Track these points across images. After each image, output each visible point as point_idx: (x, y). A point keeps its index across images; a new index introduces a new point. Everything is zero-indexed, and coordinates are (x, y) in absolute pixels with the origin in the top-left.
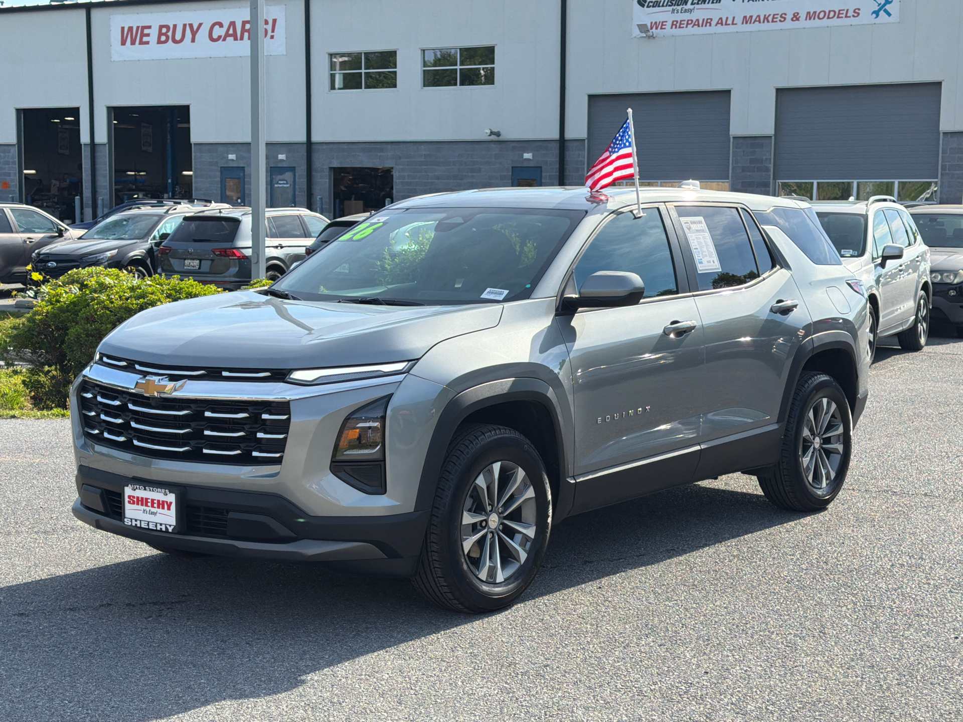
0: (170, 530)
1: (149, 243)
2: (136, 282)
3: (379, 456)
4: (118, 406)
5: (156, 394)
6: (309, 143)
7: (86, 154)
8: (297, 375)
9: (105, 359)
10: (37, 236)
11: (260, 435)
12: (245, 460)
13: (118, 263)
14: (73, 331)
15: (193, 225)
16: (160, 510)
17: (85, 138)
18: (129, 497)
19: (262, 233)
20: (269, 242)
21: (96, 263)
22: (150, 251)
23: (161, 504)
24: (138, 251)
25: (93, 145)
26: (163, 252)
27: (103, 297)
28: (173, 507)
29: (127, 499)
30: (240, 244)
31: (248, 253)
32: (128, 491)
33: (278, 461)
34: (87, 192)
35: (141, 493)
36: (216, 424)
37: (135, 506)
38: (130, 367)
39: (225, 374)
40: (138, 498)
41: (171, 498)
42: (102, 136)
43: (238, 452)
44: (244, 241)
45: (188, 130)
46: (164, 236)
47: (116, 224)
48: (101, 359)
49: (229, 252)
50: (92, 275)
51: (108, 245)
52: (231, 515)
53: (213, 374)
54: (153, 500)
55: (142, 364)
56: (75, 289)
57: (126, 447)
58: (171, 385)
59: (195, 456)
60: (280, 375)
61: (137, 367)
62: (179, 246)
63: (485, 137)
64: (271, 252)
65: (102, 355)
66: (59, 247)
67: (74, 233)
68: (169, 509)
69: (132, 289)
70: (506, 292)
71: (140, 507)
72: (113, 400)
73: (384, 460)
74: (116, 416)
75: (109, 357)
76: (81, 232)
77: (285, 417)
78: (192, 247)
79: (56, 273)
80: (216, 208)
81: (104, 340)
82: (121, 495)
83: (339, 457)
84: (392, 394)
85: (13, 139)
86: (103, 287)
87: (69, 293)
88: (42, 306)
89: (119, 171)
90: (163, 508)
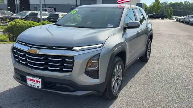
0: (40, 88)
1: (25, 16)
2: (24, 21)
3: (97, 69)
4: (23, 55)
5: (34, 53)
6: (45, 4)
7: (16, 5)
8: (75, 48)
9: (19, 42)
10: (10, 15)
11: (65, 65)
12: (61, 71)
13: (21, 19)
14: (14, 29)
15: (31, 14)
16: (37, 83)
17: (16, 3)
18: (28, 79)
19: (42, 15)
20: (43, 16)
21: (18, 19)
22: (25, 17)
23: (37, 81)
24: (24, 17)
25: (17, 4)
26: (27, 17)
27: (19, 24)
28: (41, 82)
29: (27, 79)
30: (38, 16)
31: (40, 18)
32: (27, 77)
33: (71, 71)
34: (16, 10)
35: (31, 78)
36: (51, 61)
37: (30, 81)
38: (26, 44)
39: (54, 48)
40: (30, 79)
41: (40, 80)
42: (18, 3)
43: (59, 69)
44: (39, 16)
45: (29, 3)
46: (27, 15)
47: (21, 14)
48: (18, 42)
49: (37, 18)
50: (17, 20)
51: (20, 16)
52: (57, 85)
53: (50, 48)
54: (34, 80)
55: (29, 44)
56: (15, 23)
57: (26, 65)
58: (38, 50)
59: (46, 69)
60: (70, 48)
61: (28, 45)
62: (30, 17)
63: (67, 4)
64: (43, 18)
65: (18, 41)
66: (13, 16)
67: (15, 15)
68: (39, 83)
69: (24, 23)
70: (113, 25)
71: (31, 81)
72: (22, 53)
73: (99, 70)
74: (23, 57)
75: (20, 41)
76: (16, 15)
77: (72, 60)
78: (31, 17)
79: (12, 20)
80: (34, 12)
81: (19, 36)
82: (25, 77)
83: (87, 70)
84: (100, 53)
85: (6, 3)
86: (19, 22)
87: (13, 23)
88: (10, 25)
89: (21, 7)
90: (38, 82)
